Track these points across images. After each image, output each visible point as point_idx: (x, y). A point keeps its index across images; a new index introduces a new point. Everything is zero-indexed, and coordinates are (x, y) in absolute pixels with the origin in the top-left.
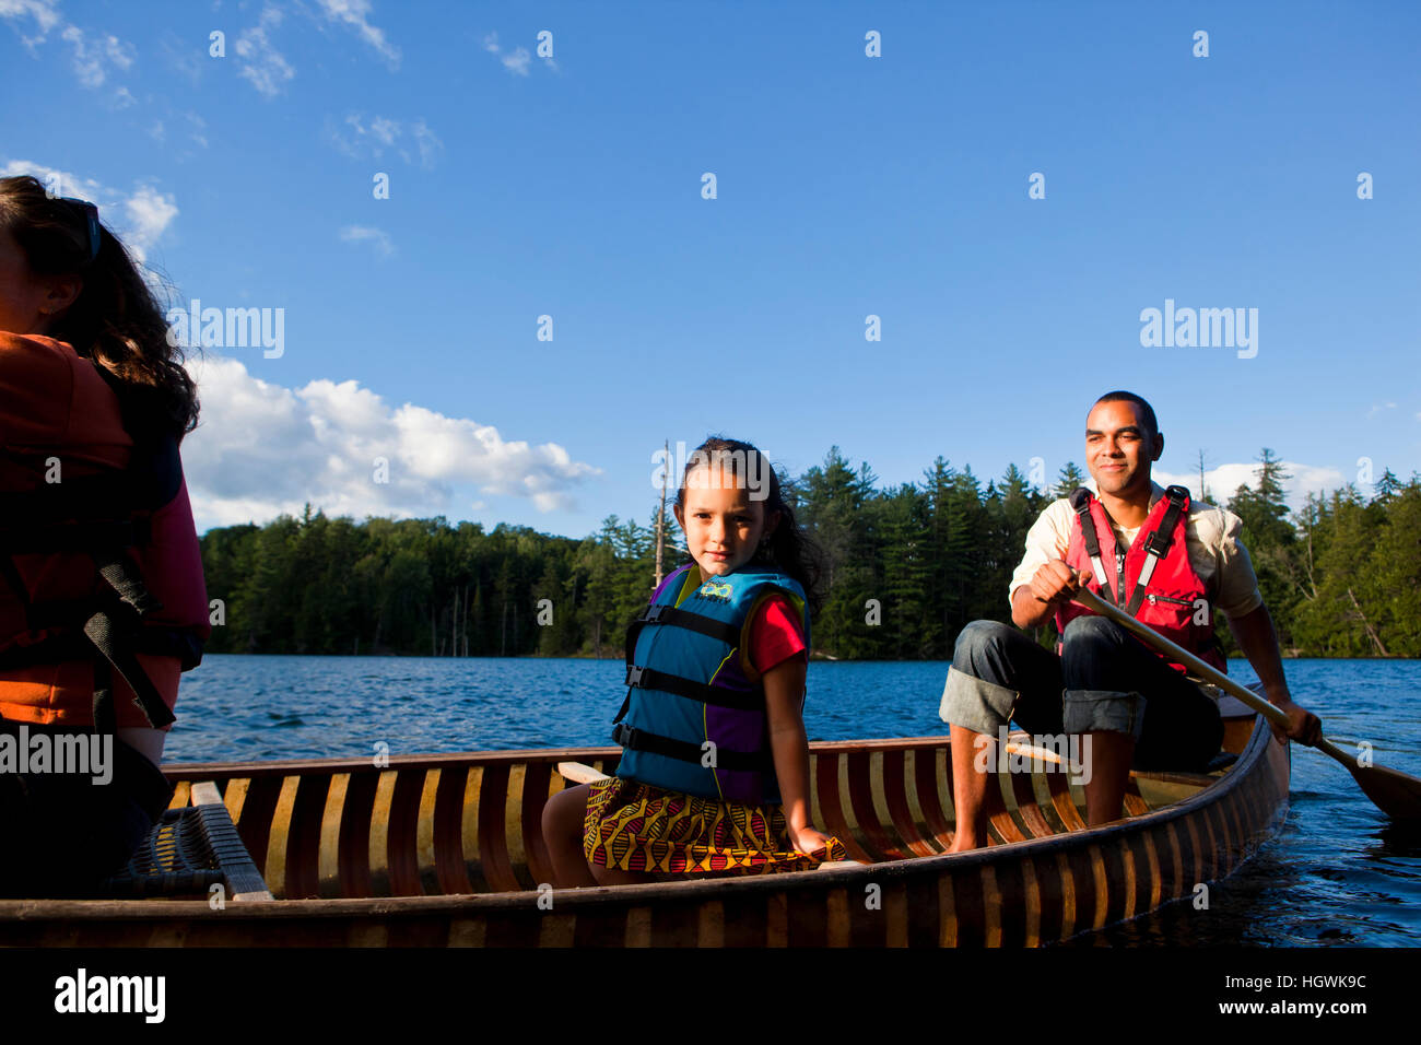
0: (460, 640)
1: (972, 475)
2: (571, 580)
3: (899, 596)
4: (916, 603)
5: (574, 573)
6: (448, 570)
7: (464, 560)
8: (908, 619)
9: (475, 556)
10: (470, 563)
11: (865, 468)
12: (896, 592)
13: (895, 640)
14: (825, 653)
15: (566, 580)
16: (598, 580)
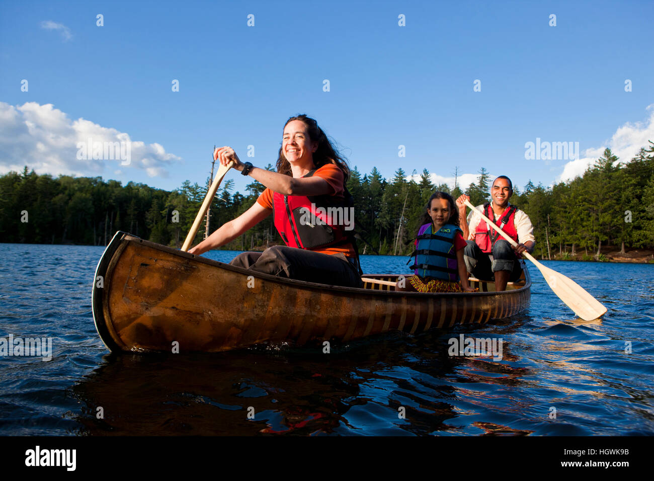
0: (108, 238)
2: (165, 210)
6: (103, 203)
7: (111, 199)
9: (117, 197)
10: (114, 200)
15: (162, 211)
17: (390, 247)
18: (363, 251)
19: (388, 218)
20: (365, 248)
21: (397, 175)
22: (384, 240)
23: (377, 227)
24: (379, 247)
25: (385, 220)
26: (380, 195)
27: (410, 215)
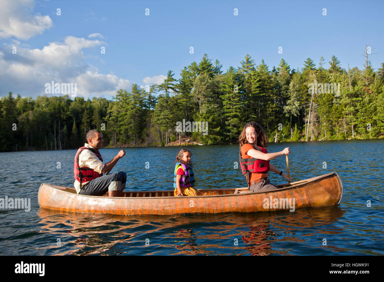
0: (58, 143)
1: (265, 64)
2: (107, 116)
3: (229, 117)
4: (236, 119)
5: (108, 114)
6: (62, 116)
7: (69, 111)
8: (234, 126)
9: (73, 110)
10: (71, 112)
11: (217, 62)
12: (228, 114)
13: (228, 136)
14: (197, 142)
15: (105, 117)
16: (114, 116)
17: (301, 132)
18: (275, 139)
19: (297, 105)
20: (276, 136)
21: (307, 65)
22: (294, 127)
23: (287, 115)
24: (290, 134)
25: (294, 107)
26: (288, 83)
27: (319, 101)
